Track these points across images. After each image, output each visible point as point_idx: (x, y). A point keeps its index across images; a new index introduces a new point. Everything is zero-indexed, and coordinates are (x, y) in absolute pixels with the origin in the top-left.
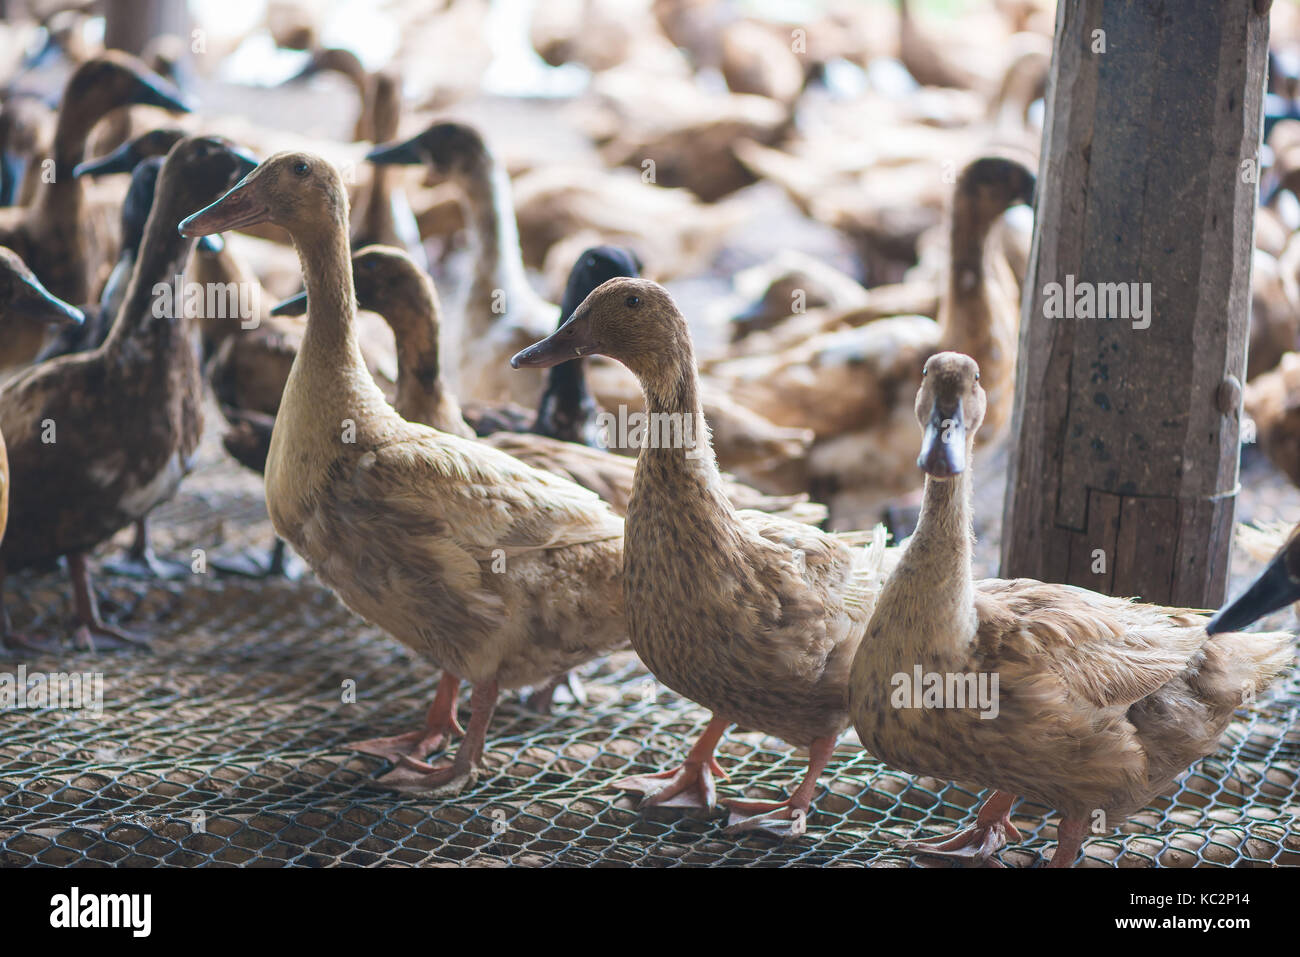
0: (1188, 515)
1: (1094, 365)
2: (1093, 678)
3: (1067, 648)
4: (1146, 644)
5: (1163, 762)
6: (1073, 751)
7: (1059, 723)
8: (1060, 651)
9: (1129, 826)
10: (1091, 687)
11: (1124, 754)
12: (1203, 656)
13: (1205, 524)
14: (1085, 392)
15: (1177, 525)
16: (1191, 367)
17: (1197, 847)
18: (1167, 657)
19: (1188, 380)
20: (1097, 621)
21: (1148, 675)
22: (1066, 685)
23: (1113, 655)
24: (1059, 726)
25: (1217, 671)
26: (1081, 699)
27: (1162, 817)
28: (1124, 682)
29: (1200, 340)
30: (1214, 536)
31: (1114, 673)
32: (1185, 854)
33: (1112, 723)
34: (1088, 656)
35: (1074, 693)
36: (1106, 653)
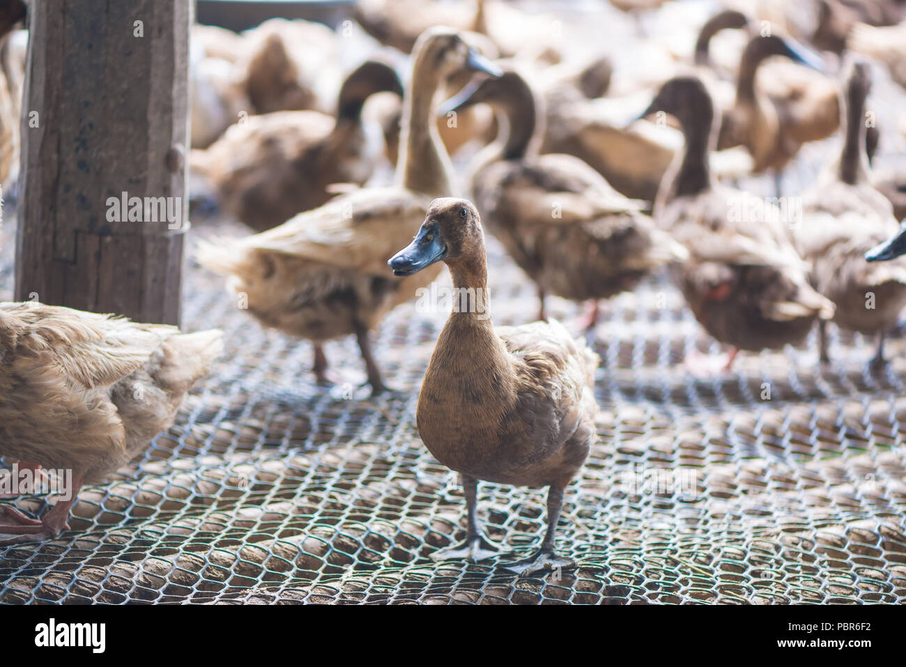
0: (150, 248)
1: (77, 140)
2: (85, 368)
3: (65, 346)
4: (120, 344)
5: (137, 435)
6: (73, 423)
7: (62, 402)
8: (60, 348)
9: (114, 476)
10: (83, 373)
11: (109, 425)
12: (161, 353)
13: (163, 254)
14: (71, 160)
15: (142, 254)
16: (147, 139)
17: (161, 488)
18: (135, 352)
19: (146, 148)
20: (86, 327)
21: (122, 365)
22: (66, 374)
23: (99, 352)
24: (62, 404)
25: (173, 365)
26: (76, 383)
27: (137, 468)
28: (106, 370)
29: (154, 118)
30: (170, 263)
31: (99, 364)
32: (154, 495)
33: (101, 403)
34: (80, 353)
35: (72, 379)
36: (93, 350)
